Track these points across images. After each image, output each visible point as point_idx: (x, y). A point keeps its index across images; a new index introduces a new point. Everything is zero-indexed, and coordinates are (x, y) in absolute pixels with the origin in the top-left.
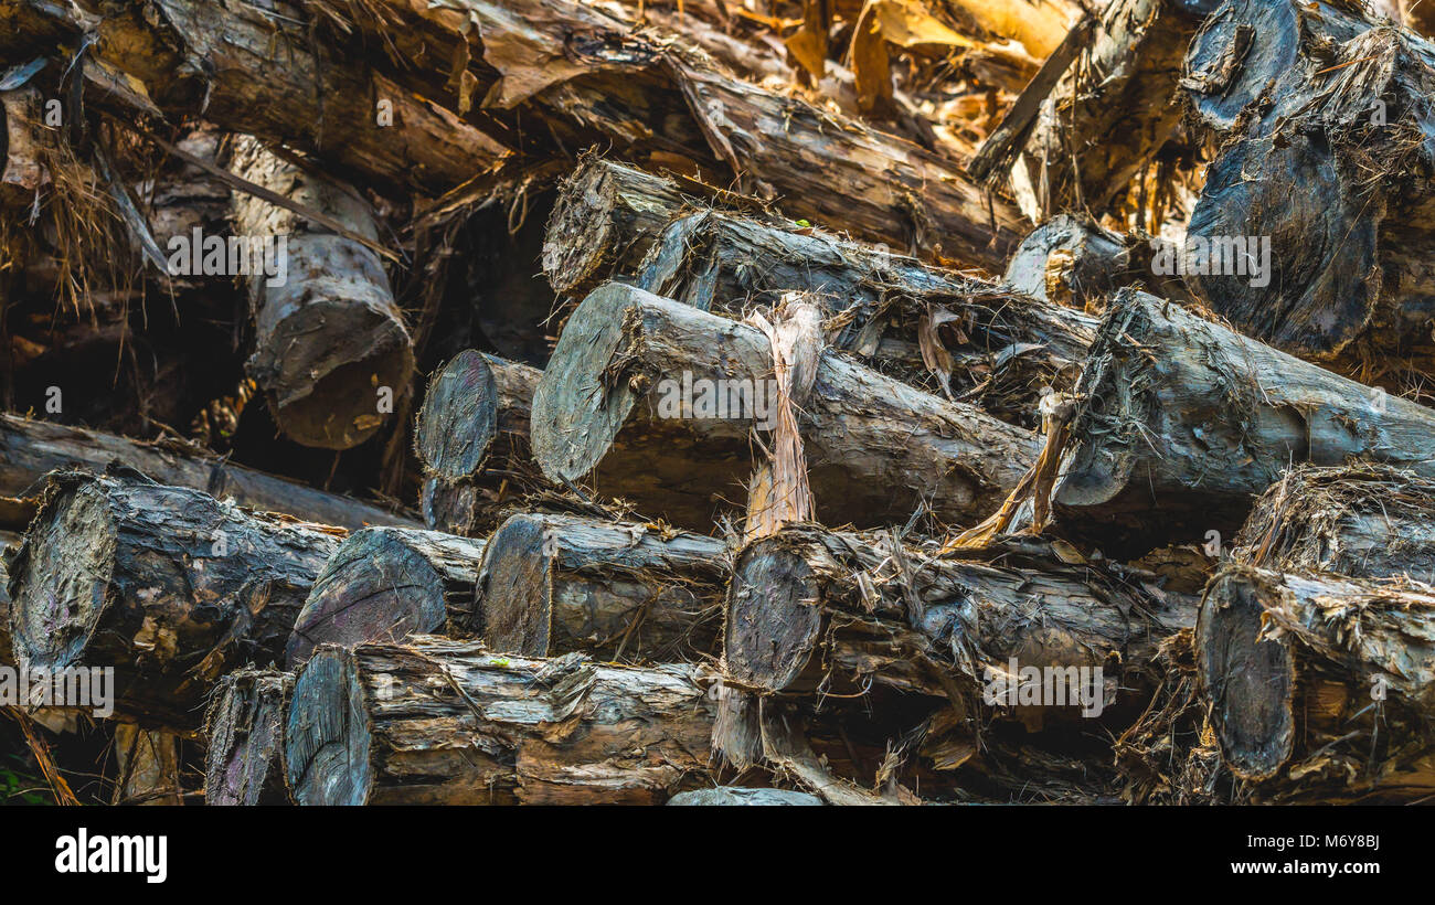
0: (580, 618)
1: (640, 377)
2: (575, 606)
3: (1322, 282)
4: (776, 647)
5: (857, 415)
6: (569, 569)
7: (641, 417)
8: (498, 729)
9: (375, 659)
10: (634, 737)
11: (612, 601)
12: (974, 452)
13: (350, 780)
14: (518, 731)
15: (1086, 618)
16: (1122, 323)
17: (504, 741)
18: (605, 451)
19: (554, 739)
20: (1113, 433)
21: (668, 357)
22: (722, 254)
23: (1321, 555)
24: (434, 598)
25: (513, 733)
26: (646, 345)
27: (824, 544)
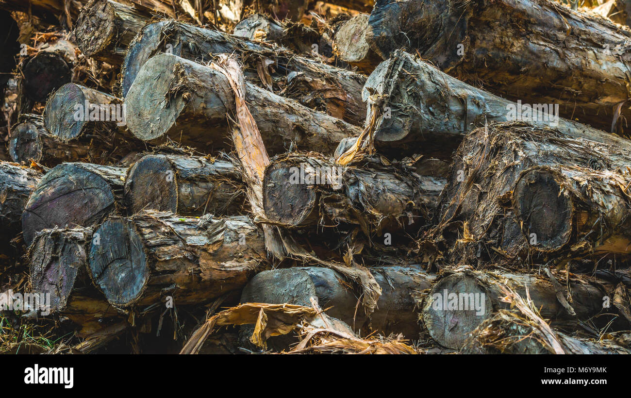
0: (188, 199)
1: (187, 94)
2: (186, 193)
3: (438, 44)
4: (292, 207)
5: (261, 106)
6: (183, 178)
7: (187, 111)
8: (191, 249)
9: (141, 222)
10: (238, 248)
11: (200, 191)
12: (300, 119)
13: (134, 274)
14: (198, 249)
15: (398, 188)
16: (399, 65)
17: (194, 254)
18: (171, 126)
19: (211, 251)
20: (401, 111)
21: (196, 85)
22: (182, 38)
23: (515, 158)
24: (106, 193)
25: (196, 250)
26: (188, 80)
27: (308, 162)
